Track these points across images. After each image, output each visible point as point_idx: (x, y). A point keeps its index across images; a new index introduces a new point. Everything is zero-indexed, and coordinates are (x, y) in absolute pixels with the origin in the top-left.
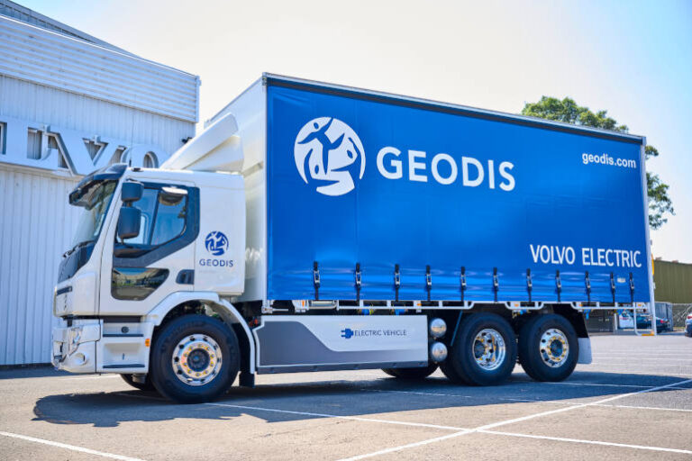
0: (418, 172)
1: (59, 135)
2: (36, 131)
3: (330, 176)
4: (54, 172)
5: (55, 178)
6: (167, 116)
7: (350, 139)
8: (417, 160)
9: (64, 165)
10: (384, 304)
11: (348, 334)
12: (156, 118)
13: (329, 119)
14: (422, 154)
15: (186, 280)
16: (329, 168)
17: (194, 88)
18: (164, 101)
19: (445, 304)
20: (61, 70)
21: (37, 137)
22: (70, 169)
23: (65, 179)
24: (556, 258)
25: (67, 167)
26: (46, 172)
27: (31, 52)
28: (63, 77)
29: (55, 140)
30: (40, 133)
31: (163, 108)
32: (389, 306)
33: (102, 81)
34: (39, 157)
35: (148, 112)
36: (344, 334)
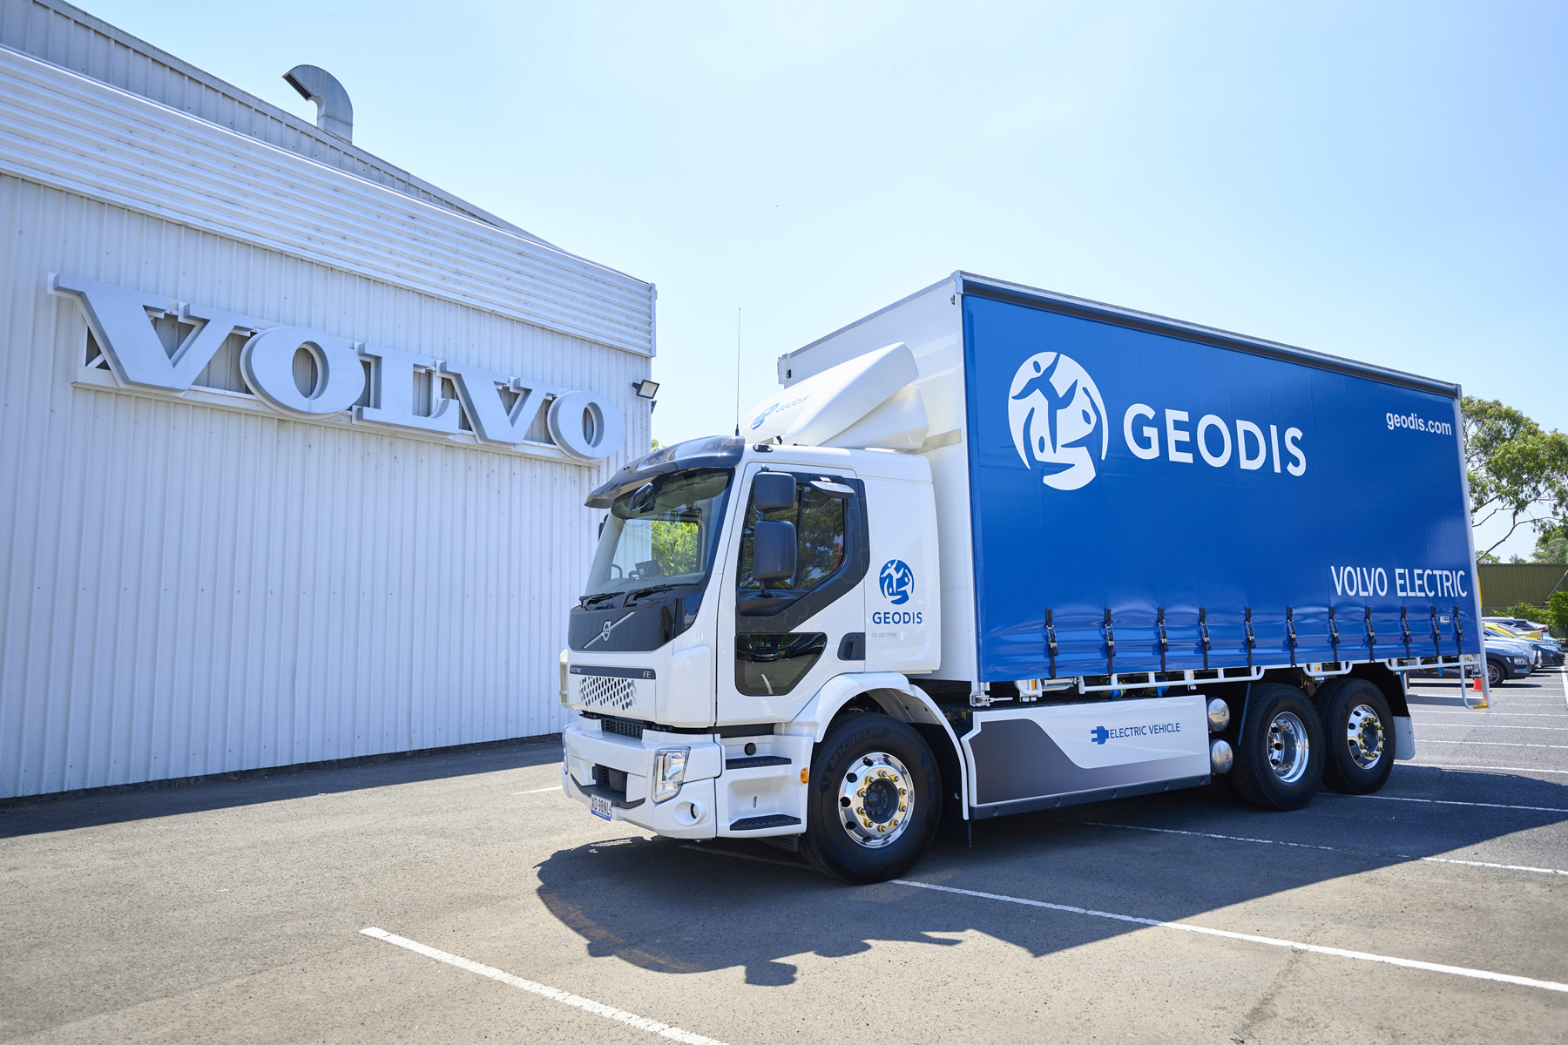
0: (1181, 446)
1: (458, 376)
2: (423, 371)
3: (1061, 456)
4: (451, 437)
5: (451, 447)
6: (610, 347)
7: (1085, 390)
8: (1179, 425)
9: (465, 425)
10: (1145, 679)
11: (1101, 735)
12: (596, 348)
13: (1054, 355)
14: (1183, 416)
15: (854, 652)
16: (1060, 442)
17: (648, 302)
18: (606, 323)
19: (1227, 673)
20: (457, 272)
21: (424, 381)
22: (475, 432)
23: (466, 448)
24: (1365, 588)
25: (471, 430)
26: (439, 439)
27: (413, 242)
28: (460, 283)
29: (452, 385)
30: (429, 374)
31: (606, 334)
32: (1152, 683)
33: (516, 291)
34: (428, 414)
35: (583, 340)
36: (1095, 736)
